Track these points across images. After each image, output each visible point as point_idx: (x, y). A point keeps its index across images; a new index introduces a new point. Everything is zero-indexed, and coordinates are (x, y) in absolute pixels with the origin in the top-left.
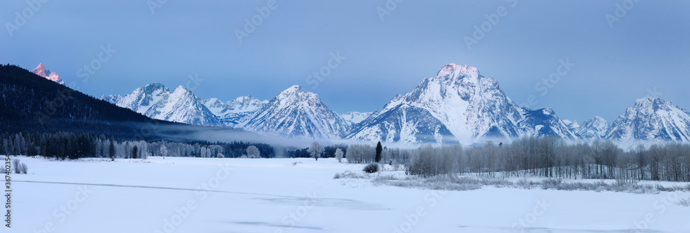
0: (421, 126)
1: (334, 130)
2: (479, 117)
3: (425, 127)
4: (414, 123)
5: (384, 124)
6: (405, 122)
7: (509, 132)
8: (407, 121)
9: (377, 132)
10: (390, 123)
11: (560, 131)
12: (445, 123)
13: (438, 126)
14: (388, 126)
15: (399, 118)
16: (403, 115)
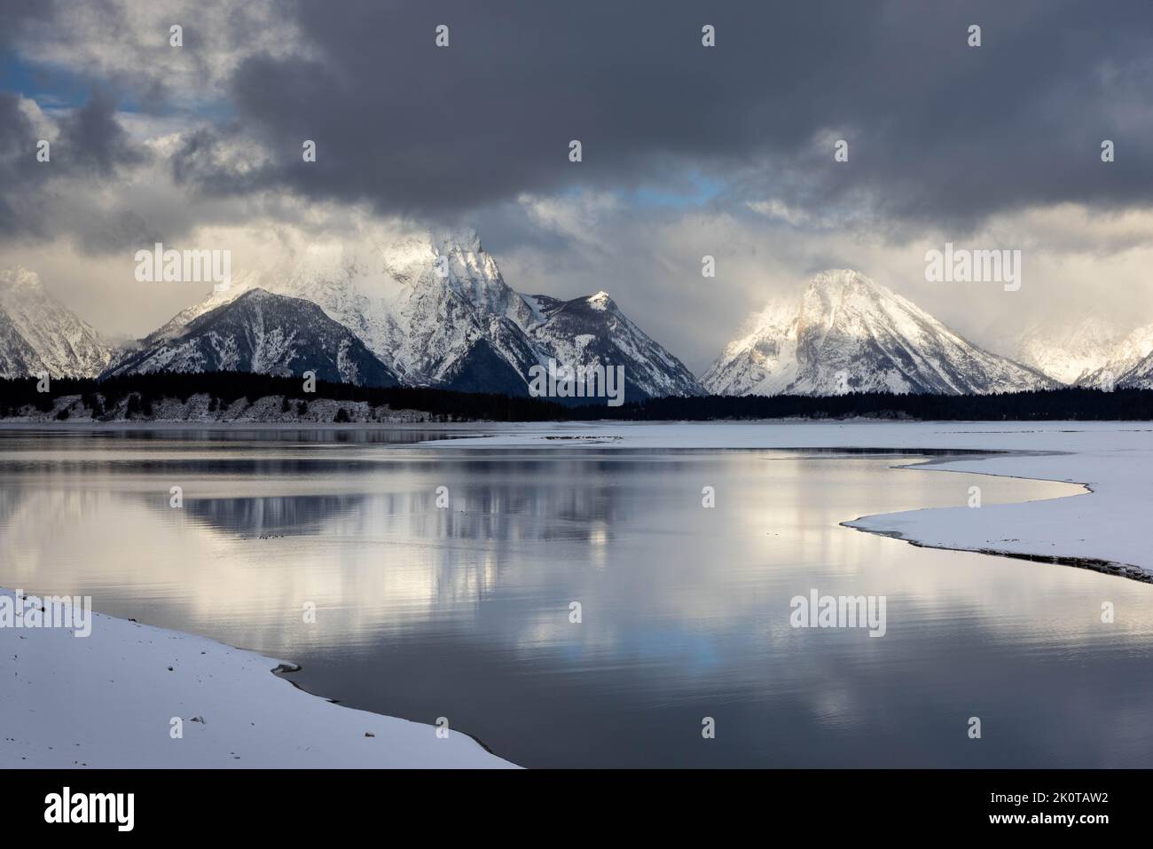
0: (301, 342)
1: (80, 359)
2: (440, 319)
3: (313, 344)
4: (286, 336)
5: (208, 338)
6: (262, 335)
7: (516, 351)
8: (266, 332)
9: (192, 359)
10: (224, 336)
11: (634, 349)
12: (358, 334)
13: (345, 342)
14: (220, 344)
15: (246, 324)
16: (255, 316)
